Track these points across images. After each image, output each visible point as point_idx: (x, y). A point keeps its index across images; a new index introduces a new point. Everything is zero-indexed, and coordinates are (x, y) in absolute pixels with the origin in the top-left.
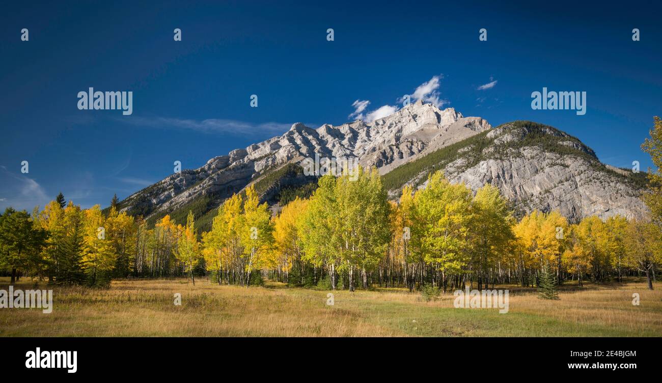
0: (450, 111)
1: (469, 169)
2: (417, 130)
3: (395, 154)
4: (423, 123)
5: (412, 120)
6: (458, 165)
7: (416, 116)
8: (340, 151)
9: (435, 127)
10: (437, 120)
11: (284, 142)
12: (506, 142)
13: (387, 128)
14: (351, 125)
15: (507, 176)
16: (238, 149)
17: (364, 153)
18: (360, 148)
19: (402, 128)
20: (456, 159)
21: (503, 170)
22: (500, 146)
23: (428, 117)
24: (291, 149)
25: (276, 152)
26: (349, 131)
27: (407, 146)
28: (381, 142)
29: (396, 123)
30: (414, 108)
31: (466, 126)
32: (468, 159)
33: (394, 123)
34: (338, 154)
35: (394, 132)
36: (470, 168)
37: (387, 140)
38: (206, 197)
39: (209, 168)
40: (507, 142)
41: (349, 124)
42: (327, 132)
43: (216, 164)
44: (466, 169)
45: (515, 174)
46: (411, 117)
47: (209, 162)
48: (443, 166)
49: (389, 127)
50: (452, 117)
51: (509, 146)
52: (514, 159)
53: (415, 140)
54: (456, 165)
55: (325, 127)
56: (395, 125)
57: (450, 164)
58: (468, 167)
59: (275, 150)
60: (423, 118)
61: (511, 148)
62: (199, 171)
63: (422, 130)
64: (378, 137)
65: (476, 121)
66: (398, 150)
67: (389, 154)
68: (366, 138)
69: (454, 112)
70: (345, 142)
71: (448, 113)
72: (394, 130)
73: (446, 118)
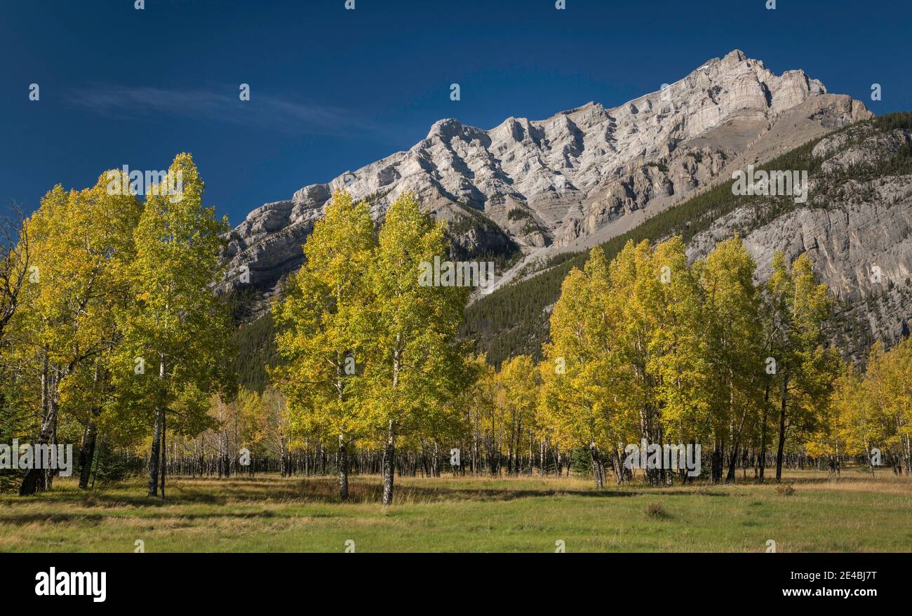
0: (795, 77)
1: (756, 231)
2: (719, 125)
3: (656, 185)
4: (733, 105)
5: (709, 101)
6: (736, 221)
7: (718, 89)
8: (540, 179)
9: (760, 116)
10: (764, 100)
11: (410, 166)
12: (847, 166)
13: (655, 118)
14: (572, 117)
15: (836, 245)
16: (314, 186)
17: (598, 182)
18: (589, 169)
19: (684, 120)
20: (733, 209)
21: (827, 231)
22: (829, 177)
23: (744, 93)
24: (421, 182)
25: (389, 191)
26: (566, 131)
27: (686, 166)
28: (635, 154)
29: (677, 108)
30: (721, 69)
31: (812, 117)
32: (758, 209)
33: (672, 107)
34: (535, 186)
35: (666, 129)
36: (758, 228)
37: (649, 148)
38: (231, 298)
39: (249, 232)
40: (851, 166)
41: (567, 113)
42: (514, 136)
43: (265, 222)
44: (751, 230)
45: (854, 240)
46: (706, 95)
47: (249, 217)
48: (705, 225)
49: (660, 118)
50: (799, 91)
51: (852, 176)
52: (855, 206)
53: (706, 150)
54: (731, 222)
55: (509, 125)
56: (673, 111)
57: (721, 220)
58: (754, 225)
59: (387, 183)
60: (732, 96)
61: (853, 181)
62: (228, 237)
63: (730, 123)
64: (633, 140)
65: (839, 103)
66: (663, 177)
67: (640, 185)
68: (604, 145)
69: (803, 80)
70: (555, 156)
71: (789, 83)
72: (668, 123)
73: (784, 94)
